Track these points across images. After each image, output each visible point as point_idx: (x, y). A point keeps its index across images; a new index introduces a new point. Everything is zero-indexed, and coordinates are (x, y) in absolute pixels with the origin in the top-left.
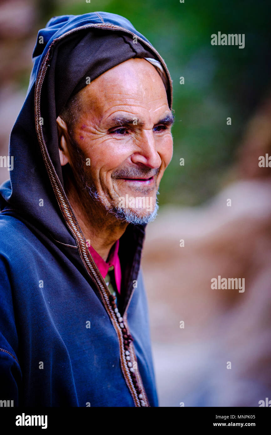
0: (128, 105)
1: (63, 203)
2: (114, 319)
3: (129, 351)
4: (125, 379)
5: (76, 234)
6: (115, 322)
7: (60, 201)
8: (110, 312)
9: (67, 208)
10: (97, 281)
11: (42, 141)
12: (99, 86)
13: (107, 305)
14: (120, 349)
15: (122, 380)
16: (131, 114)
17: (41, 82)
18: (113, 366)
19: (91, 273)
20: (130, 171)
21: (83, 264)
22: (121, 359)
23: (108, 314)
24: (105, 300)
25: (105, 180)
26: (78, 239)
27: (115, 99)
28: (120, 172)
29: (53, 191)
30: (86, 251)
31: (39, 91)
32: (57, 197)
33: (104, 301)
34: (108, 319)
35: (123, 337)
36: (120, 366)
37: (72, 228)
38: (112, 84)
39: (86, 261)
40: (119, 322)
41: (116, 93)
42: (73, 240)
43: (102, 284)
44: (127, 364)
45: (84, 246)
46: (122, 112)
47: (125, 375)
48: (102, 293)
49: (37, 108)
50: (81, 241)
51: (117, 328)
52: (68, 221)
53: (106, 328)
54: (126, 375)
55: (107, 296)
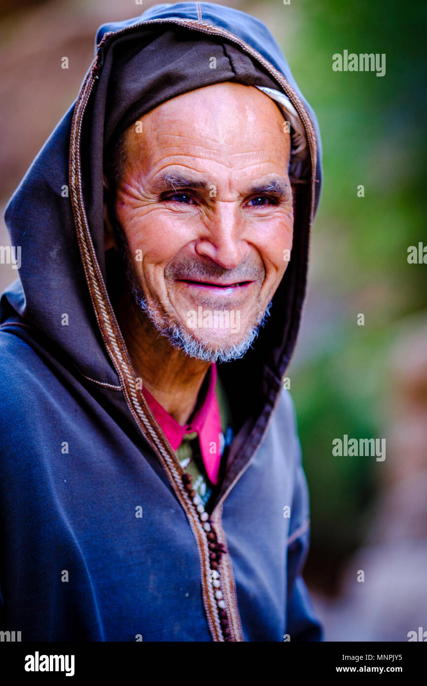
0: (191, 156)
1: (102, 313)
2: (193, 517)
3: (220, 571)
4: (207, 620)
5: (120, 366)
6: (195, 522)
7: (98, 308)
8: (186, 504)
9: (109, 322)
10: (159, 449)
11: (79, 204)
12: (153, 121)
13: (180, 491)
14: (202, 567)
15: (202, 621)
16: (194, 171)
17: (84, 106)
18: (187, 595)
19: (148, 434)
20: (193, 266)
21: (133, 418)
22: (203, 583)
23: (182, 508)
24: (176, 482)
25: (152, 278)
26: (123, 374)
27: (170, 144)
28: (177, 266)
29: (89, 291)
30: (138, 395)
31: (80, 120)
32: (94, 301)
33: (173, 484)
34: (183, 515)
35: (209, 547)
36: (202, 596)
37: (115, 355)
38: (171, 118)
39: (137, 413)
40: (201, 522)
41: (174, 135)
42: (114, 376)
43: (168, 454)
44: (214, 594)
45: (133, 386)
46: (179, 166)
47: (208, 612)
48: (170, 469)
49: (75, 147)
50: (127, 377)
51: (198, 532)
52: (109, 342)
53: (175, 529)
54: (211, 612)
55: (179, 475)
